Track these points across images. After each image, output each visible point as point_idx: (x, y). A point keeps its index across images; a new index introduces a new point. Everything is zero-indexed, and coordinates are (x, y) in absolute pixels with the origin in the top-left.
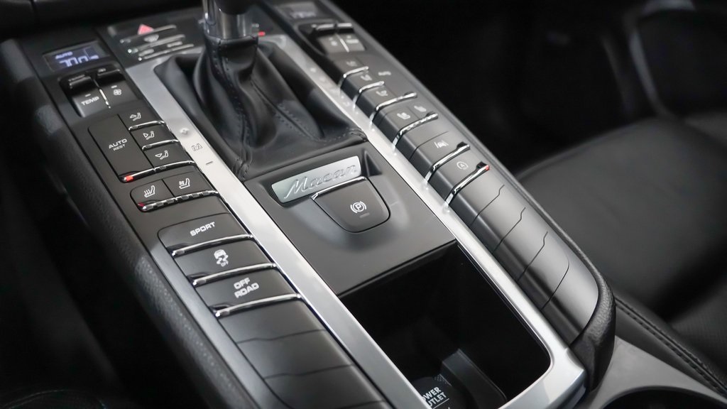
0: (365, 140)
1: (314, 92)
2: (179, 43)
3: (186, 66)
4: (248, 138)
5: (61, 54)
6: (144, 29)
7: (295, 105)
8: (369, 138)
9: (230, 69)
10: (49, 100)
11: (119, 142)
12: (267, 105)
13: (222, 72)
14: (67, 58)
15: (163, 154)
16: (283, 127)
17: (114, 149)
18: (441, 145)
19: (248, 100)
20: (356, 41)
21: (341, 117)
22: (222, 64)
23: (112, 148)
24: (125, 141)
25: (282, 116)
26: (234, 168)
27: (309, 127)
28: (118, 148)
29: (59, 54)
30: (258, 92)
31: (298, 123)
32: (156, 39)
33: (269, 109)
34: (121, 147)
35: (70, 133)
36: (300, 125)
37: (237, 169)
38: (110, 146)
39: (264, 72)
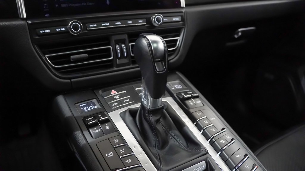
0: (207, 153)
1: (185, 128)
2: (128, 100)
3: (133, 113)
4: (158, 146)
5: (82, 104)
6: (113, 92)
7: (177, 132)
8: (209, 152)
9: (153, 119)
10: (80, 129)
11: (110, 153)
12: (165, 131)
13: (149, 120)
14: (84, 106)
15: (129, 161)
16: (172, 142)
17: (109, 157)
18: (238, 156)
19: (159, 131)
20: (200, 102)
21: (197, 141)
22: (149, 117)
23: (107, 156)
24: (112, 153)
25: (171, 136)
26: (157, 167)
27: (182, 142)
28: (110, 156)
29: (81, 105)
30: (162, 126)
31: (178, 140)
32: (118, 97)
33: (166, 133)
34: (111, 156)
35: (89, 146)
36: (178, 141)
37: (158, 168)
38: (107, 155)
39: (164, 117)
